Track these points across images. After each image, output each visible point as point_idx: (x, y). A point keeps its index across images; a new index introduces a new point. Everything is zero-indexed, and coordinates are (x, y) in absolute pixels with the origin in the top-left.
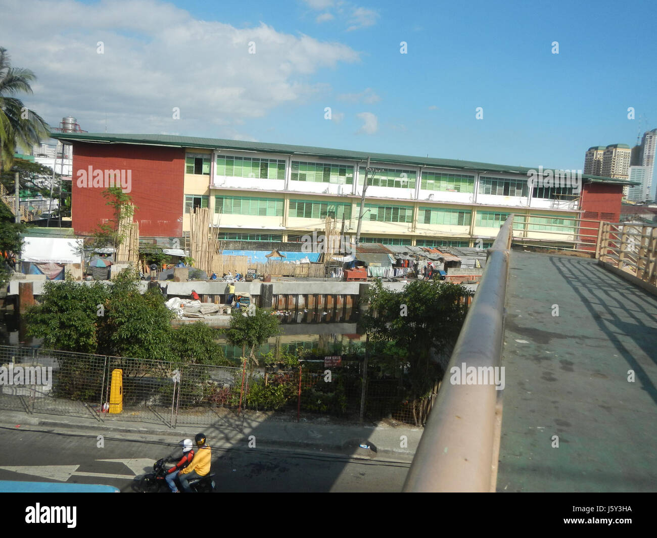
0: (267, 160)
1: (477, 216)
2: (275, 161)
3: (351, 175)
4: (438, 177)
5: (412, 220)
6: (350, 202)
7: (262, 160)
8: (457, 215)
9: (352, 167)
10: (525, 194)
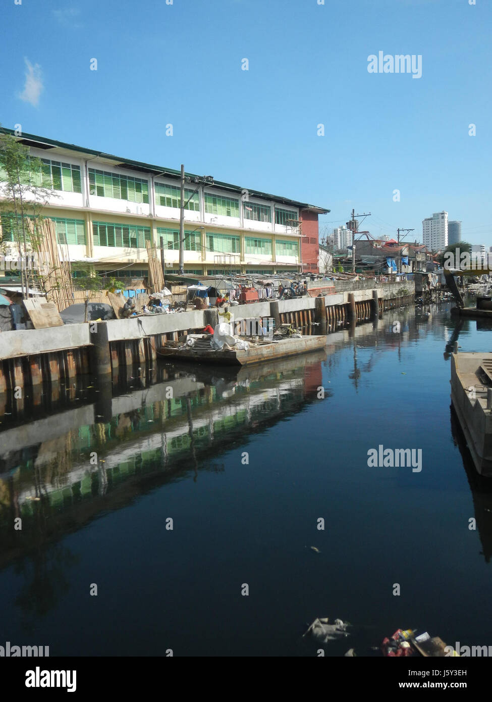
0: (58, 163)
1: (244, 242)
2: (68, 165)
3: (146, 193)
4: (215, 200)
5: (200, 247)
6: (149, 226)
7: (54, 162)
8: (231, 241)
9: (146, 182)
10: (270, 221)
